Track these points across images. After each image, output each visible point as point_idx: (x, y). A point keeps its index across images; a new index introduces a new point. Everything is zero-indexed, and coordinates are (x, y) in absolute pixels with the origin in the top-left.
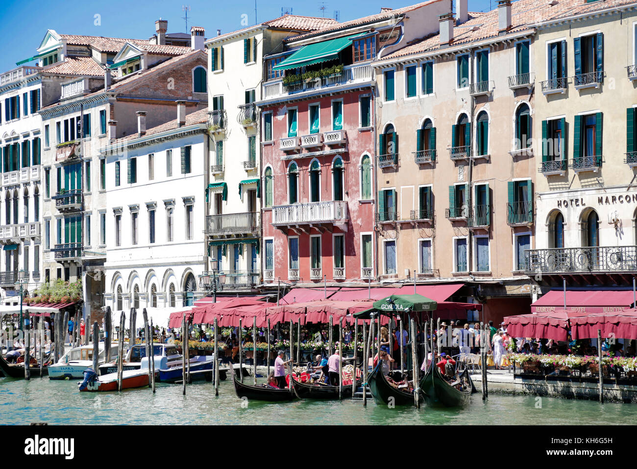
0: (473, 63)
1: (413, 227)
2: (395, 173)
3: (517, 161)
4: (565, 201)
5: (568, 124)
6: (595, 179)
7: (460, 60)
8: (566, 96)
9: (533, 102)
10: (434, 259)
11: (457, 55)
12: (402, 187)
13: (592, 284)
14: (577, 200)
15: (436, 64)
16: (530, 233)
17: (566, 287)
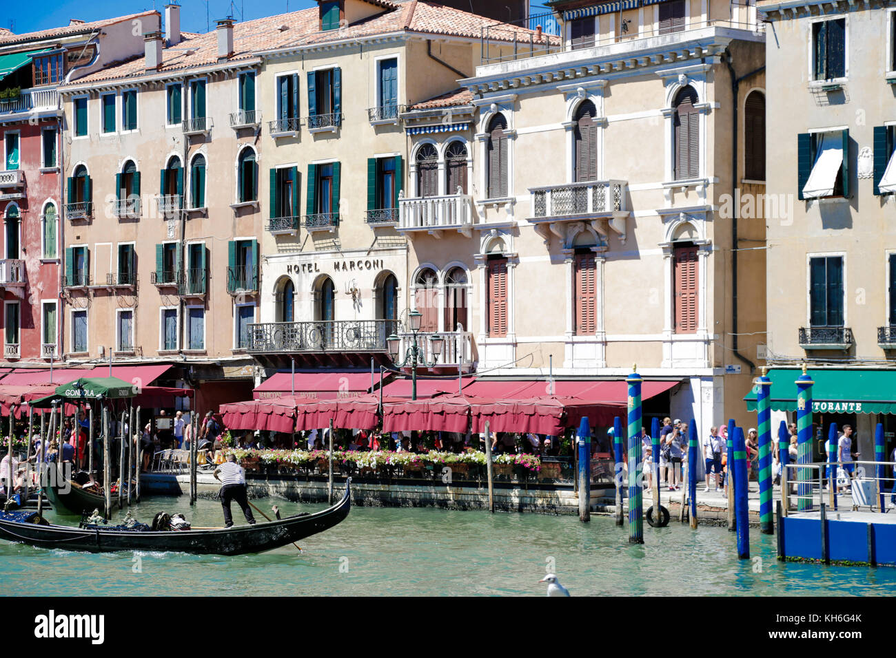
0: (187, 95)
1: (110, 294)
2: (87, 226)
3: (240, 216)
4: (295, 266)
5: (301, 173)
6: (331, 240)
7: (170, 89)
8: (298, 140)
9: (260, 146)
10: (136, 333)
11: (166, 84)
12: (96, 244)
13: (325, 365)
14: (310, 265)
15: (141, 93)
16: (254, 303)
17: (295, 368)
